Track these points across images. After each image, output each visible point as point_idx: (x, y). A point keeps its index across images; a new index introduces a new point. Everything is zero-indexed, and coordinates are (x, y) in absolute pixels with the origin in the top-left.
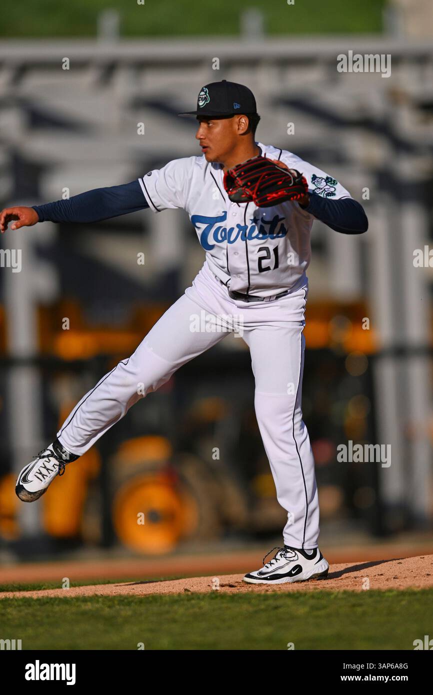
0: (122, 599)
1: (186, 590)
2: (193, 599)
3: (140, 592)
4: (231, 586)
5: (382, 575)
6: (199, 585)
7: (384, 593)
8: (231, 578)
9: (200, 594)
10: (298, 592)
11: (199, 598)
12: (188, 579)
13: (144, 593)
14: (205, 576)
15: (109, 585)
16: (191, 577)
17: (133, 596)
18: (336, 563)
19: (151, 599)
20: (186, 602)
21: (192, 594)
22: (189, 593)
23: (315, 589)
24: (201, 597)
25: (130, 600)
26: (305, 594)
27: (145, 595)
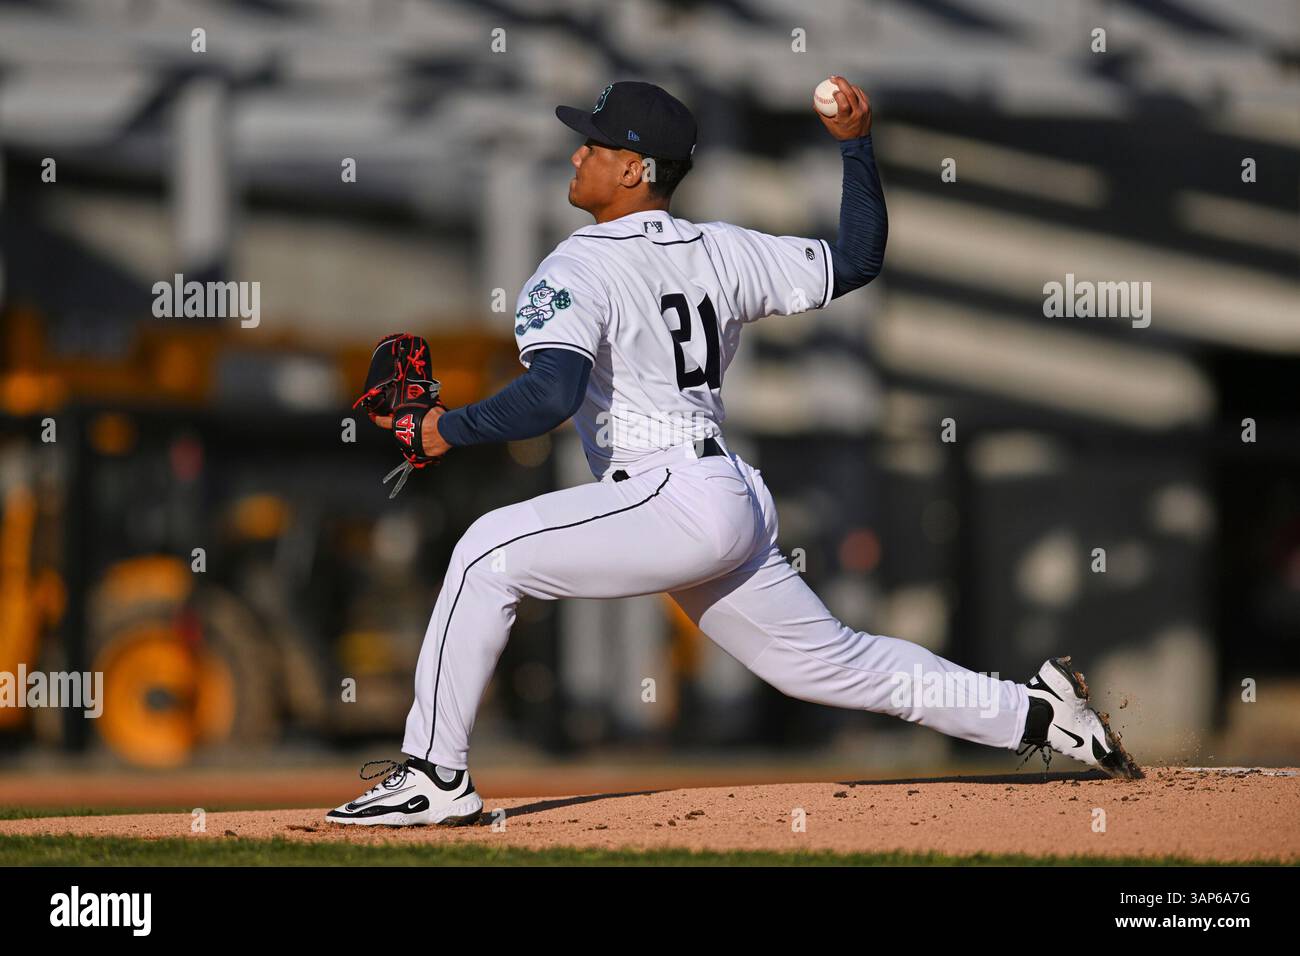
0: (116, 843)
1: (228, 833)
2: (242, 849)
3: (147, 834)
4: (308, 830)
5: (575, 821)
6: (251, 825)
7: (580, 853)
8: (307, 814)
9: (254, 840)
10: (428, 845)
11: (252, 848)
12: (231, 814)
13: (155, 834)
14: (261, 809)
15: (92, 817)
16: (236, 810)
17: (134, 840)
18: (495, 797)
19: (167, 846)
20: (229, 854)
21: (241, 839)
22: (236, 839)
23: (458, 841)
24: (257, 846)
25: (130, 845)
26: (441, 850)
27: (158, 838)
